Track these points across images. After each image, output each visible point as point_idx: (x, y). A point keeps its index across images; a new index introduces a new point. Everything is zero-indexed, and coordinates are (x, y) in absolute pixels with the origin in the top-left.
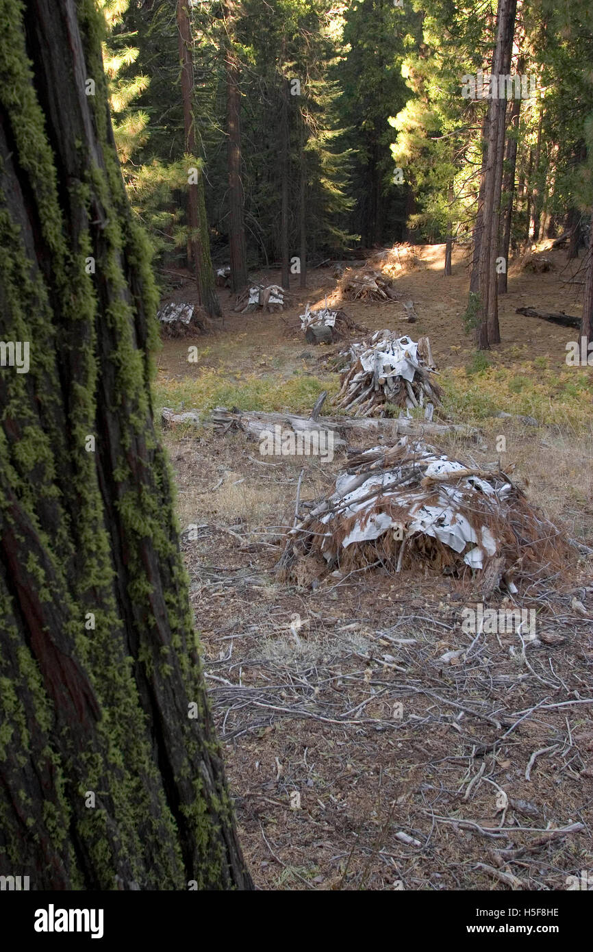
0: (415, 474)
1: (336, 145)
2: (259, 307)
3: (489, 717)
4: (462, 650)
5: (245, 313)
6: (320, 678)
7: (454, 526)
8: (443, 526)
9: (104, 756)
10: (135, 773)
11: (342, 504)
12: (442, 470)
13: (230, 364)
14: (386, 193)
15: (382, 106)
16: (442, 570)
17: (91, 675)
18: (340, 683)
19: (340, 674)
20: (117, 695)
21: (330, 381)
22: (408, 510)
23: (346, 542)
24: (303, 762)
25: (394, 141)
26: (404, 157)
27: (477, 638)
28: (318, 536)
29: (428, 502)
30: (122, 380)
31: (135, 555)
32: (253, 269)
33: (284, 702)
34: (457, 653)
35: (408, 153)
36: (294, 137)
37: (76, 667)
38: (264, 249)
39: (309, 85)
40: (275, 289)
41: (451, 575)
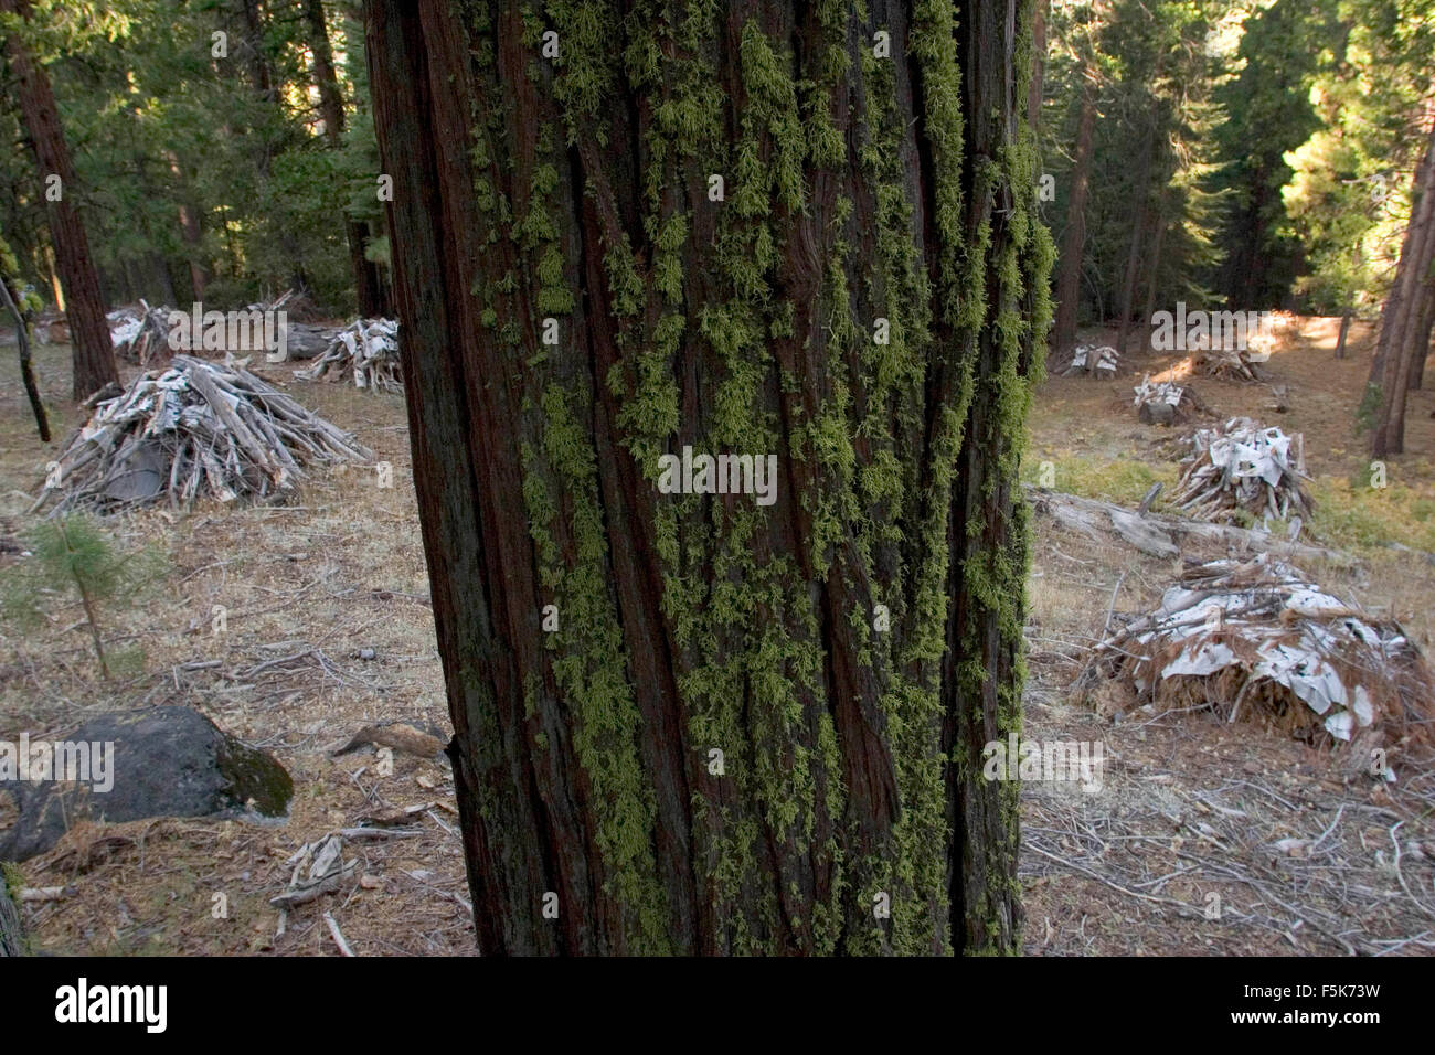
0: (1272, 602)
1: (1210, 183)
2: (1084, 371)
3: (1337, 937)
4: (1307, 840)
5: (1067, 377)
6: (1112, 833)
7: (1318, 678)
8: (1302, 675)
9: (893, 866)
10: (923, 897)
11: (1169, 624)
12: (1309, 604)
13: (1040, 434)
14: (1267, 247)
15: (1277, 138)
16: (1291, 732)
17: (898, 765)
18: (1137, 845)
19: (1138, 834)
20: (920, 797)
21: (1167, 471)
22: (1257, 646)
23: (1168, 672)
24: (1080, 931)
25: (1287, 182)
26: (1299, 202)
27: (1331, 829)
28: (1132, 658)
29: (1286, 642)
30: (999, 410)
31: (974, 631)
32: (1082, 325)
33: (1063, 852)
34: (1300, 843)
35: (1305, 198)
36: (1157, 170)
37: (883, 751)
38: (1100, 302)
39: (1185, 107)
40: (1108, 351)
41: (1303, 740)
